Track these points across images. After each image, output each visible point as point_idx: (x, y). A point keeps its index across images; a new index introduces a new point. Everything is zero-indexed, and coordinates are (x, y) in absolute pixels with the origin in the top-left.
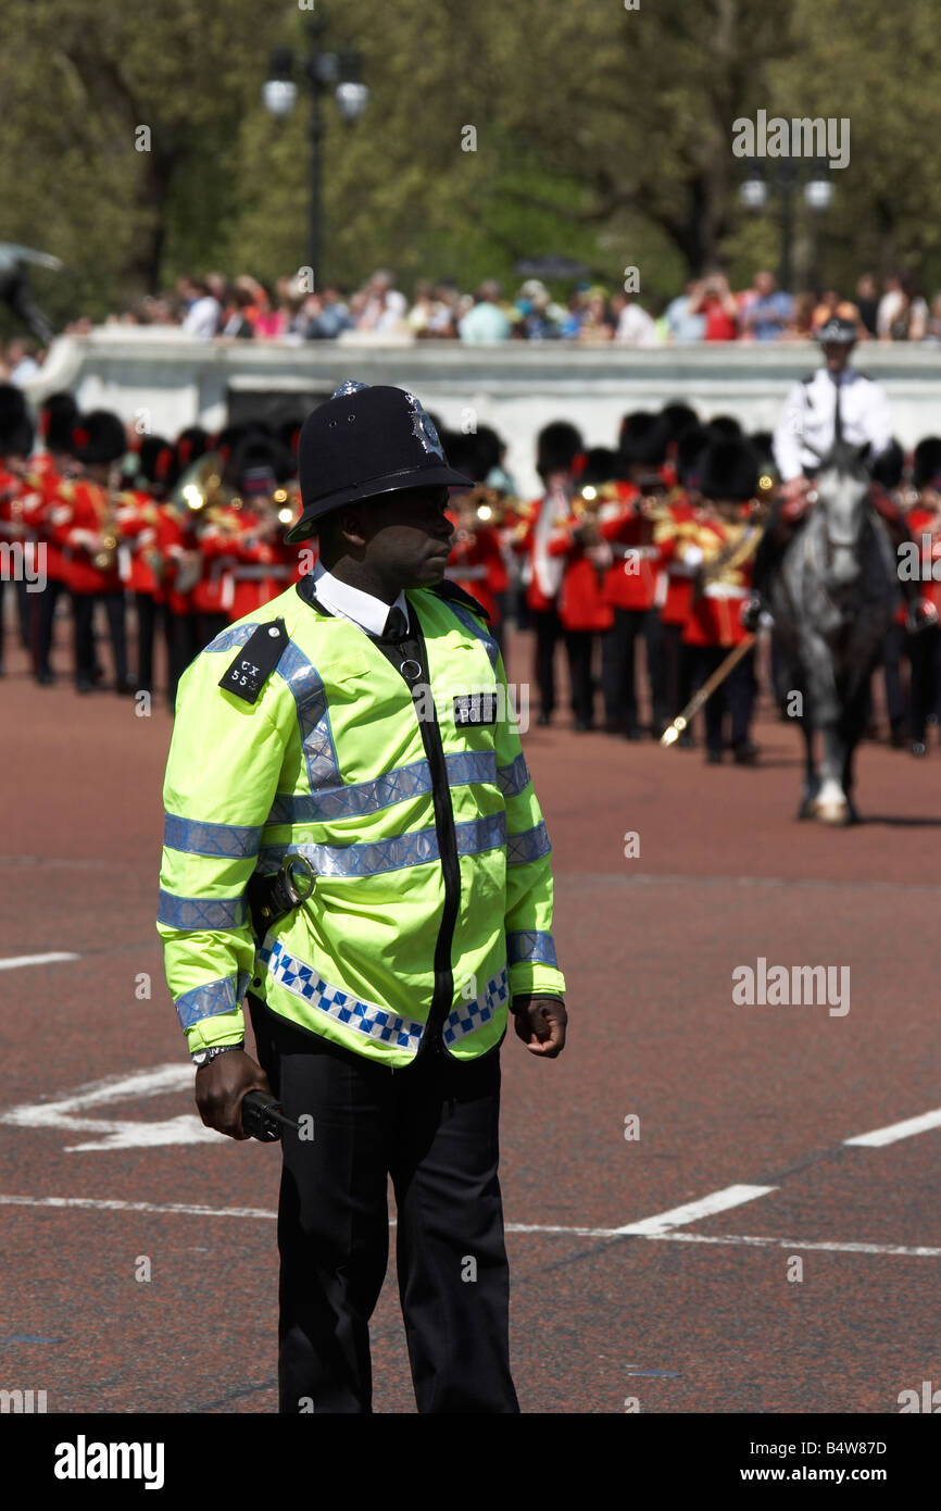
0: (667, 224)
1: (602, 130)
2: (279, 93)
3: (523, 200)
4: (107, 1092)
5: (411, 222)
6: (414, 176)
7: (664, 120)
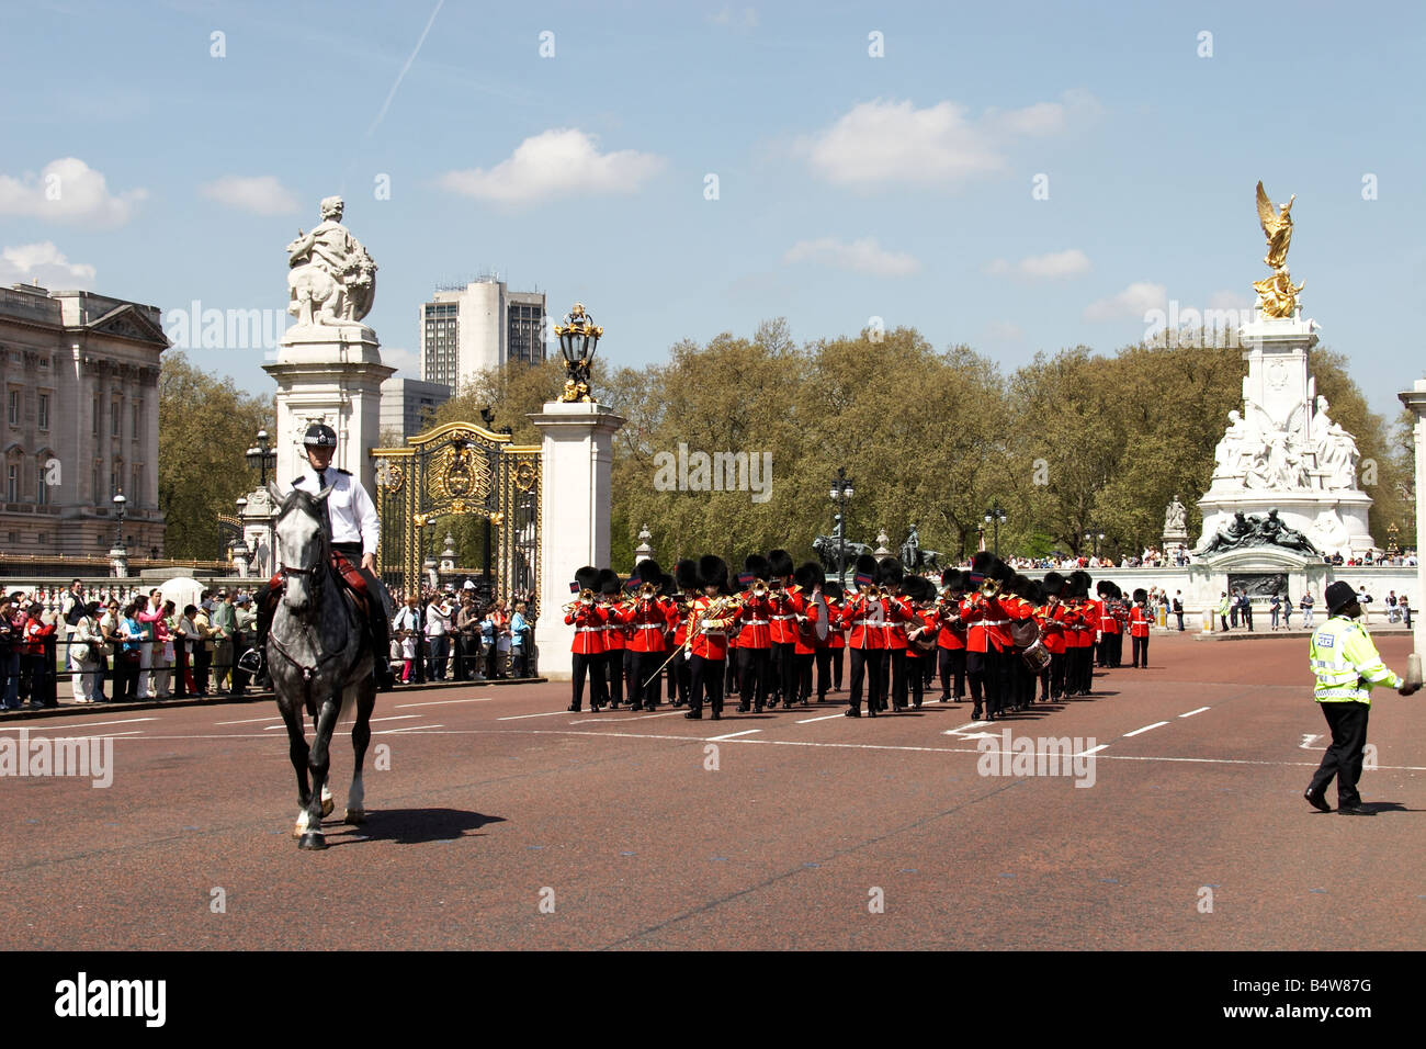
0: (1069, 543)
1: (1055, 524)
2: (988, 519)
3: (1038, 539)
4: (965, 728)
5: (1016, 544)
6: (1016, 535)
7: (1069, 522)
